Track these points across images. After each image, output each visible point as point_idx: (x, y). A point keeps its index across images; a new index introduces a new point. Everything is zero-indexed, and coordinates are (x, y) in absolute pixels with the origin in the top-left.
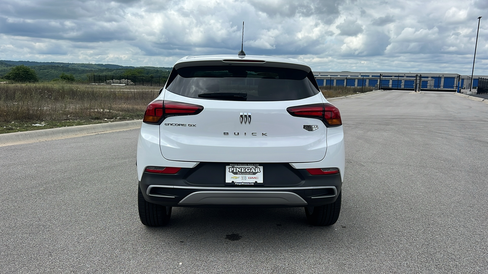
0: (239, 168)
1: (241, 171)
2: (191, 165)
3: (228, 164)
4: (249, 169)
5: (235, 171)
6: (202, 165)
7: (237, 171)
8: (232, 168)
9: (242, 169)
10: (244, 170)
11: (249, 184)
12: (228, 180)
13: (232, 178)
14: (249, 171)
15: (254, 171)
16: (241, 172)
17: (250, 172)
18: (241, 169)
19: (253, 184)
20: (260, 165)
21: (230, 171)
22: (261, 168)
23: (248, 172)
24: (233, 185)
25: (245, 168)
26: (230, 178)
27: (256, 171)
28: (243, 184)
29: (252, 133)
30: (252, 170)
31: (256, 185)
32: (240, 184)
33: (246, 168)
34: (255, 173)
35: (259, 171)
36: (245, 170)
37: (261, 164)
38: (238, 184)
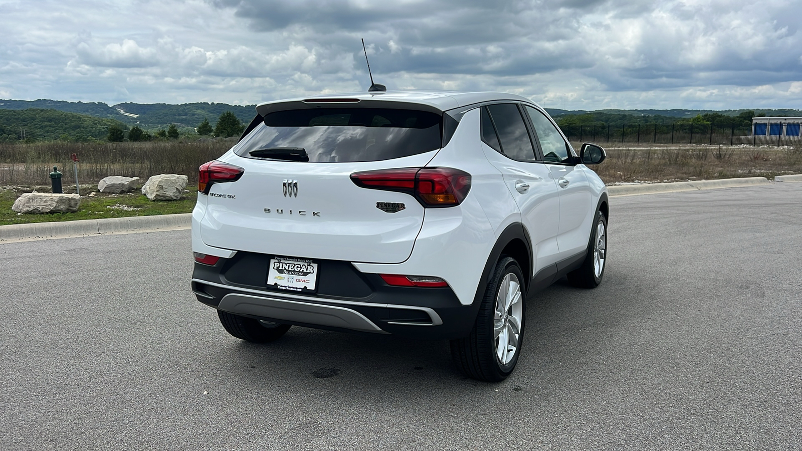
0: (286, 264)
1: (289, 268)
2: (227, 255)
3: (273, 257)
4: (299, 266)
5: (280, 268)
6: (241, 255)
7: (283, 269)
8: (278, 264)
9: (291, 265)
10: (292, 267)
11: (295, 289)
12: (270, 282)
13: (276, 278)
14: (299, 269)
15: (305, 271)
16: (288, 270)
17: (299, 271)
18: (289, 266)
19: (300, 290)
20: (313, 263)
21: (275, 268)
22: (316, 266)
23: (297, 272)
24: (275, 288)
25: (293, 265)
26: (273, 278)
27: (308, 271)
28: (287, 288)
29: (300, 212)
30: (302, 269)
31: (305, 292)
32: (284, 288)
33: (295, 265)
34: (305, 274)
35: (312, 272)
36: (294, 267)
37: (315, 261)
38: (281, 288)
